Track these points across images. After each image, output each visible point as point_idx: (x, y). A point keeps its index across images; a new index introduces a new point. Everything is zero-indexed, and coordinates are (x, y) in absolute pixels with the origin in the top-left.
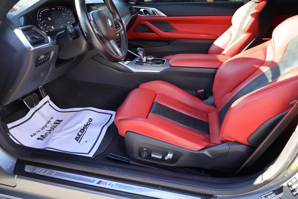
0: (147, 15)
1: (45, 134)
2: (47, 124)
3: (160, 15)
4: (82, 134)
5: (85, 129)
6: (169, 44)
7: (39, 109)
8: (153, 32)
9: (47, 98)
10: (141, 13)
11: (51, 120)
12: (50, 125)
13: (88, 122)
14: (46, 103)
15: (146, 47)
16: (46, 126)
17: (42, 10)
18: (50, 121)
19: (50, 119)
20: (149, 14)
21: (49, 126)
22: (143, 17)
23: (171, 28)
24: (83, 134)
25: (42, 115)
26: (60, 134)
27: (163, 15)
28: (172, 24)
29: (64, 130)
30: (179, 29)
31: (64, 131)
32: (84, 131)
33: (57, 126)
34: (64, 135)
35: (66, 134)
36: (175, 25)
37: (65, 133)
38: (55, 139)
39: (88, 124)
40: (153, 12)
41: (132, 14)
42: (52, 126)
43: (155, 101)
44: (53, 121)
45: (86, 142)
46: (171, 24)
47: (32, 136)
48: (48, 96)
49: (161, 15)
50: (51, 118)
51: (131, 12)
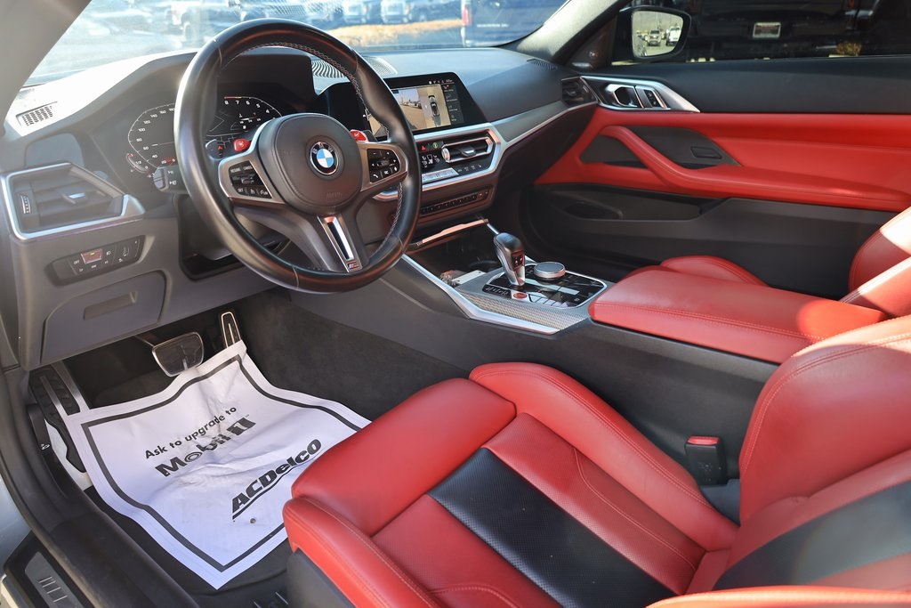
0: (631, 105)
1: (186, 460)
2: (208, 427)
3: (676, 107)
4: (261, 488)
5: (279, 476)
6: (701, 212)
7: (205, 377)
8: (640, 164)
9: (238, 348)
10: (609, 98)
11: (226, 415)
12: (217, 430)
13: (303, 453)
14: (229, 362)
15: (620, 213)
16: (204, 432)
17: (157, 112)
18: (222, 418)
19: (227, 412)
20: (636, 103)
21: (213, 432)
22: (616, 113)
23: (716, 155)
24: (264, 489)
25: (206, 398)
26: (209, 472)
27: (687, 106)
28: (723, 142)
29: (230, 459)
30: (749, 160)
31: (230, 462)
32: (271, 481)
33: (228, 439)
34: (218, 476)
35: (224, 476)
36: (731, 145)
37: (224, 472)
38: (186, 484)
39: (302, 457)
40: (648, 96)
41: (570, 104)
42: (221, 435)
43: (487, 446)
44: (231, 420)
45: (253, 521)
46: (715, 140)
47: (148, 454)
48: (241, 342)
49: (679, 108)
50: (229, 410)
51: (565, 96)
